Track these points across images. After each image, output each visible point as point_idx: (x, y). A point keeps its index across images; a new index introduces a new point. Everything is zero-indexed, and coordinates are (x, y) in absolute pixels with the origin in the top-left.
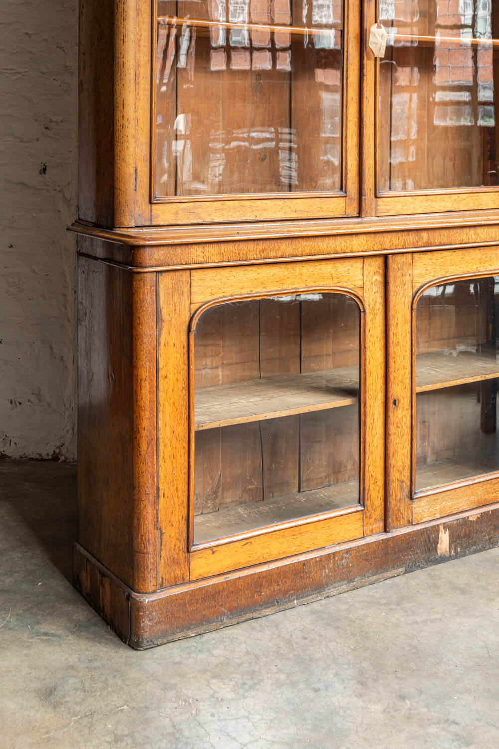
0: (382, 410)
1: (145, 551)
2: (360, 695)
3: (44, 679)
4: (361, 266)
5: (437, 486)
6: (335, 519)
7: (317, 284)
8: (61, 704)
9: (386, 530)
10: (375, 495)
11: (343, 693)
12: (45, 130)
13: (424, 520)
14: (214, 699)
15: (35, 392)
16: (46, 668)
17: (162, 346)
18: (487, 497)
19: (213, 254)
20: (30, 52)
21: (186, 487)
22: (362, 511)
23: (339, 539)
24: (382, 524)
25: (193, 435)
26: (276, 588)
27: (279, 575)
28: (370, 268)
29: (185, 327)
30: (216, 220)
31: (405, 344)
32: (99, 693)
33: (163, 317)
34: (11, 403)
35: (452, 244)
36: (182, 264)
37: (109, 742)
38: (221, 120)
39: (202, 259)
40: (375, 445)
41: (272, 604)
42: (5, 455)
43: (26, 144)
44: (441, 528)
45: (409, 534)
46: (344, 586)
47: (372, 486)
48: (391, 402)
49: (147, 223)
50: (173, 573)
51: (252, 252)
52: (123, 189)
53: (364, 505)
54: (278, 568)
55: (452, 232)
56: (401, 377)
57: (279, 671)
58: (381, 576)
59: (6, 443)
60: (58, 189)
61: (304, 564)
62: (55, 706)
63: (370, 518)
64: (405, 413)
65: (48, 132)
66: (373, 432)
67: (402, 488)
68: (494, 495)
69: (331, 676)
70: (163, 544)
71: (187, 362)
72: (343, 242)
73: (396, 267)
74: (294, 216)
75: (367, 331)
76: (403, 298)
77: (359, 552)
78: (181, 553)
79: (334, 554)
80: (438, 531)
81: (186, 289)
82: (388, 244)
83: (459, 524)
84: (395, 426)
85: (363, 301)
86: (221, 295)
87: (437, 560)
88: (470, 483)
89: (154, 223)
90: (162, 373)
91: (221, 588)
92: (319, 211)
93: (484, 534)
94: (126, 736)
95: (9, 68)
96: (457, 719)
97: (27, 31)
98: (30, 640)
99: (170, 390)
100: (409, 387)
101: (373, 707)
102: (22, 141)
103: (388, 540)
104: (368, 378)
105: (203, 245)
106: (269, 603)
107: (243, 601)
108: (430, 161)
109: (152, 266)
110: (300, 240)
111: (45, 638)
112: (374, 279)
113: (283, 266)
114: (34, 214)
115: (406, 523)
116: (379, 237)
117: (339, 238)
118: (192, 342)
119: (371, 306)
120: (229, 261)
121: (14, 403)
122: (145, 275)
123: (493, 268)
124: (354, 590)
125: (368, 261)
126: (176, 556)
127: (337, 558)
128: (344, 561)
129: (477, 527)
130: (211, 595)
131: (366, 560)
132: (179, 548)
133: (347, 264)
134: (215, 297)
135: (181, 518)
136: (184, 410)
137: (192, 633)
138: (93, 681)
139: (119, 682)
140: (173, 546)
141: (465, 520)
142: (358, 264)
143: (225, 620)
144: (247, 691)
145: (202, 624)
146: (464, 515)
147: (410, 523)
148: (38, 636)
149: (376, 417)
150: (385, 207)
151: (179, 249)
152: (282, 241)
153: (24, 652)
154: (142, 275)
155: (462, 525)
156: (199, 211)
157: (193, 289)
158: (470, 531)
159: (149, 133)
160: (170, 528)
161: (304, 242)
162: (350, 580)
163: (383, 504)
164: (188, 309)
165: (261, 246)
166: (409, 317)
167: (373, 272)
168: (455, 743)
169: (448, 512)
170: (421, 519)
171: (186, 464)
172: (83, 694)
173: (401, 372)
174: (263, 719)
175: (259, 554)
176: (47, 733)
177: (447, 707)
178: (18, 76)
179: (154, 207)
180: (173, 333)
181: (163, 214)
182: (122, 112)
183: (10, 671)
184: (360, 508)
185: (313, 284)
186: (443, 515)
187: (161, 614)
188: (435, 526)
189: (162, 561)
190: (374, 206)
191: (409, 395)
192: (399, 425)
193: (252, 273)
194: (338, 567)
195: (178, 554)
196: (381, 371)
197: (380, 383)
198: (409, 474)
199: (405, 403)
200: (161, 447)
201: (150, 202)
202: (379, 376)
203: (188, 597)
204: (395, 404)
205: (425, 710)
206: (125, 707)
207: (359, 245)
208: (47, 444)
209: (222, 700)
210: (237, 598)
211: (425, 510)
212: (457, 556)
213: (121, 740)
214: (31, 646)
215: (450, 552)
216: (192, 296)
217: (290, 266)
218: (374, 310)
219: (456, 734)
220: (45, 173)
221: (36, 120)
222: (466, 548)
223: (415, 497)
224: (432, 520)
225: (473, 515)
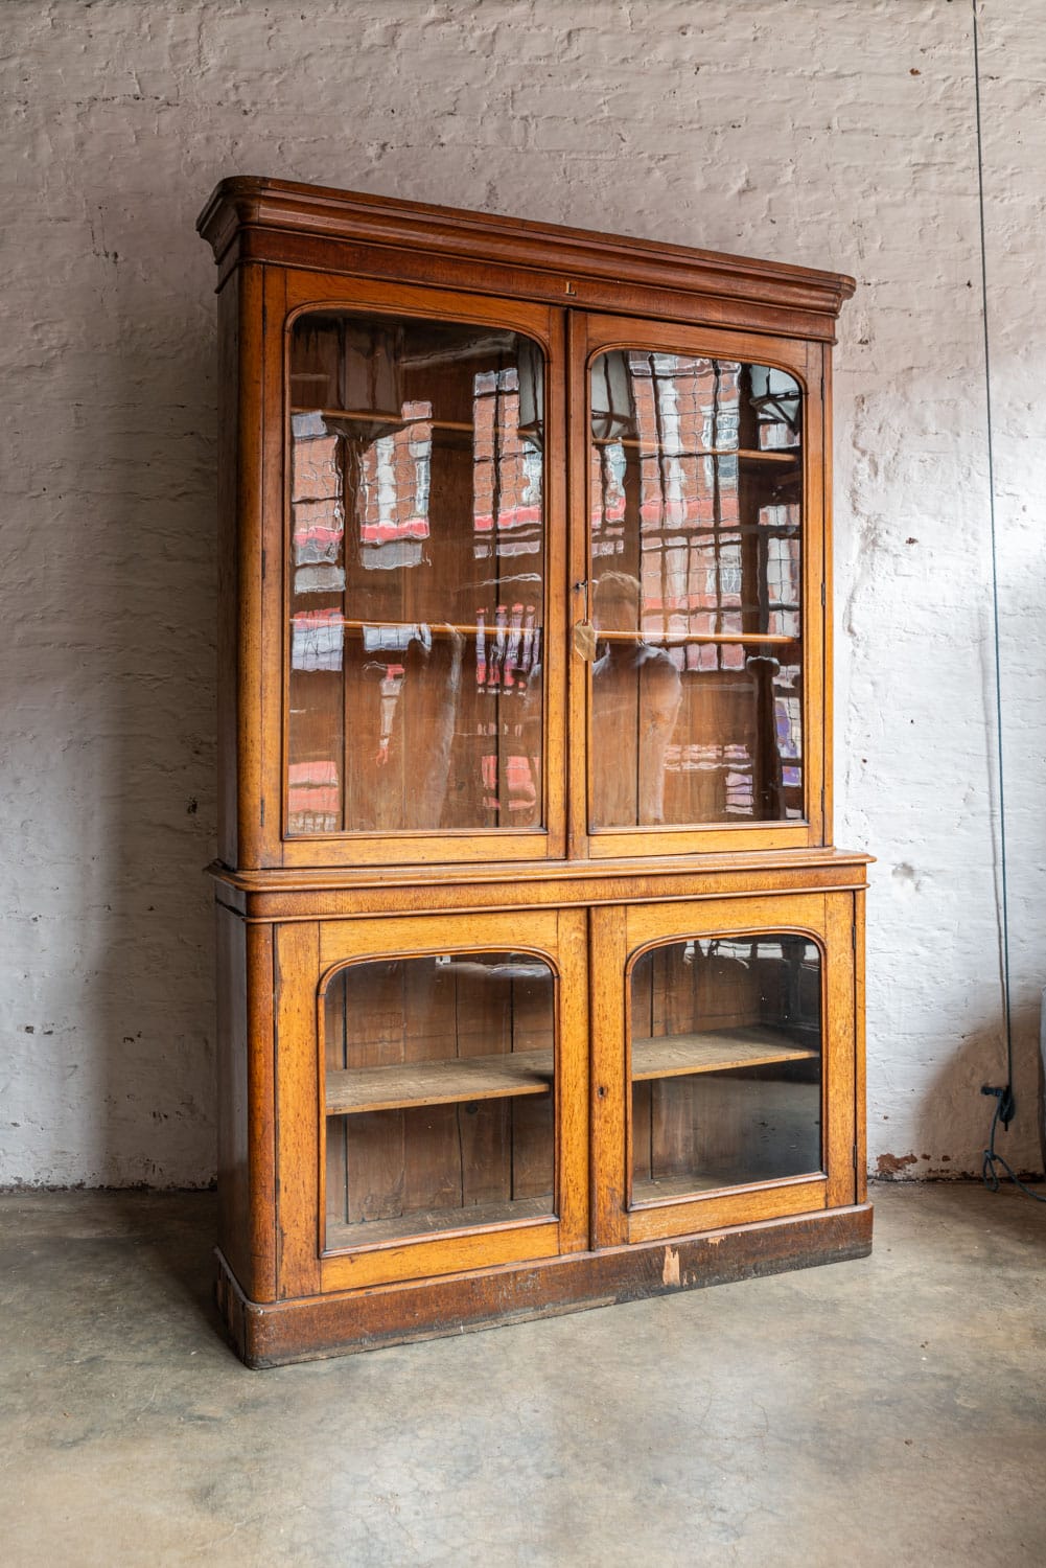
0: (584, 1101)
1: (261, 1253)
2: (603, 1481)
3: (199, 1476)
4: (554, 920)
5: (666, 1198)
6: (518, 1231)
7: (492, 941)
8: (222, 1506)
9: (590, 1248)
10: (575, 1205)
11: (582, 1479)
12: (194, 755)
13: (645, 1239)
14: (419, 1494)
15: (186, 1101)
16: (201, 1461)
17: (282, 1012)
18: (737, 1215)
19: (347, 903)
20: (173, 652)
21: (316, 1180)
22: (557, 1223)
23: (526, 1256)
24: (585, 1241)
25: (323, 1119)
26: (435, 1309)
27: (438, 1294)
28: (566, 924)
29: (312, 989)
30: (368, 862)
31: (615, 1017)
32: (269, 1491)
33: (284, 977)
34: (154, 1115)
35: (682, 895)
36: (307, 914)
37: (281, 1553)
38: (403, 738)
39: (333, 909)
40: (575, 1143)
41: (430, 1328)
42: (147, 1185)
43: (170, 774)
44: (668, 1250)
45: (621, 1255)
46: (530, 1314)
47: (571, 1194)
48: (596, 1090)
49: (278, 865)
50: (298, 1283)
51: (401, 901)
52: (247, 824)
53: (558, 1216)
54: (437, 1286)
55: (682, 879)
56: (610, 1060)
57: (503, 1454)
58: (582, 1304)
59: (147, 1169)
60: (213, 832)
61: (473, 1282)
62: (214, 1510)
63: (569, 1232)
64: (616, 1104)
65: (199, 758)
66: (573, 1125)
67: (613, 1198)
68: (747, 1213)
69: (569, 1458)
70: (285, 1247)
71: (314, 1031)
72: (526, 890)
73: (602, 922)
74: (476, 857)
75: (563, 1003)
76: (612, 962)
77: (550, 1273)
78: (309, 1259)
79: (515, 1274)
80: (663, 1254)
81: (314, 945)
82: (590, 893)
83: (694, 1247)
84: (603, 1120)
85: (557, 964)
86: (361, 952)
87: (662, 1289)
88: (712, 1196)
89: (287, 865)
90: (282, 1044)
91: (360, 1304)
92: (509, 852)
93: (731, 1261)
94: (306, 1544)
95: (147, 673)
96: (726, 1505)
97: (171, 624)
98: (181, 1426)
99: (294, 1065)
100: (621, 1072)
101: (621, 1495)
102: (163, 769)
103: (591, 1260)
104: (563, 1059)
105: (334, 892)
106: (426, 1326)
107: (390, 1322)
108: (696, 789)
109: (267, 917)
110: (467, 888)
111: (200, 1422)
112: (573, 937)
113: (445, 919)
114: (182, 866)
115: (619, 1241)
116: (577, 886)
117: (521, 885)
118: (321, 1008)
119: (569, 970)
120: (369, 912)
121: (157, 1114)
122: (259, 926)
123: (743, 925)
124: (543, 1318)
125: (564, 914)
126: (302, 1263)
127: (519, 1279)
128: (529, 1283)
129: (721, 1251)
130: (348, 1312)
131: (560, 1284)
132: (306, 1252)
133: (535, 918)
134: (351, 955)
135: (308, 1217)
136: (312, 1089)
137: (320, 1355)
138: (263, 1476)
139: (297, 1476)
140: (298, 1251)
141: (704, 1244)
142: (551, 917)
143: (366, 1342)
144: (460, 1481)
145: (336, 1346)
146: (702, 1236)
147: (625, 1241)
148: (190, 1420)
149: (576, 1108)
150: (601, 847)
151: (303, 897)
152: (442, 888)
153: (174, 1441)
154: (256, 927)
155: (698, 1248)
156: (346, 850)
157: (323, 945)
158: (710, 1256)
159: (279, 756)
160: (294, 1229)
161: (472, 891)
162: (538, 1306)
163: (587, 1216)
164: (316, 968)
165: (413, 894)
166: (621, 986)
167: (572, 927)
168: (723, 1535)
169: (680, 1232)
170: (641, 1237)
171: (315, 1154)
172: (249, 1493)
173: (611, 1053)
174: (480, 1516)
175: (413, 1267)
176: (203, 1544)
177: (713, 1491)
178: (159, 683)
179: (286, 845)
180: (296, 995)
181: (297, 855)
182: (246, 733)
183: (154, 1467)
184: (554, 1219)
185: (487, 942)
186: (673, 1235)
187: (280, 1329)
188: (658, 1248)
189: (284, 1267)
190: (585, 845)
191: (622, 1081)
192: (608, 1119)
193: (402, 927)
194: (521, 1289)
195: (306, 1260)
196: (583, 1052)
197: (582, 1065)
198: (622, 1180)
199: (616, 1092)
200: (282, 1132)
201: (282, 840)
202: (581, 1057)
203: (315, 1313)
204: (602, 1093)
205: (686, 1495)
206: (304, 1507)
207: (548, 894)
208: (203, 1169)
209: (429, 1493)
210: (383, 1318)
211: (647, 1227)
212: (691, 1287)
213: (299, 1550)
214: (182, 1434)
215: (682, 1281)
216: (322, 953)
217: (454, 919)
218: (572, 975)
219: (723, 1524)
220: (195, 812)
221: (183, 742)
222: (704, 1277)
223: (631, 1209)
224: (657, 1240)
225: (715, 1237)
